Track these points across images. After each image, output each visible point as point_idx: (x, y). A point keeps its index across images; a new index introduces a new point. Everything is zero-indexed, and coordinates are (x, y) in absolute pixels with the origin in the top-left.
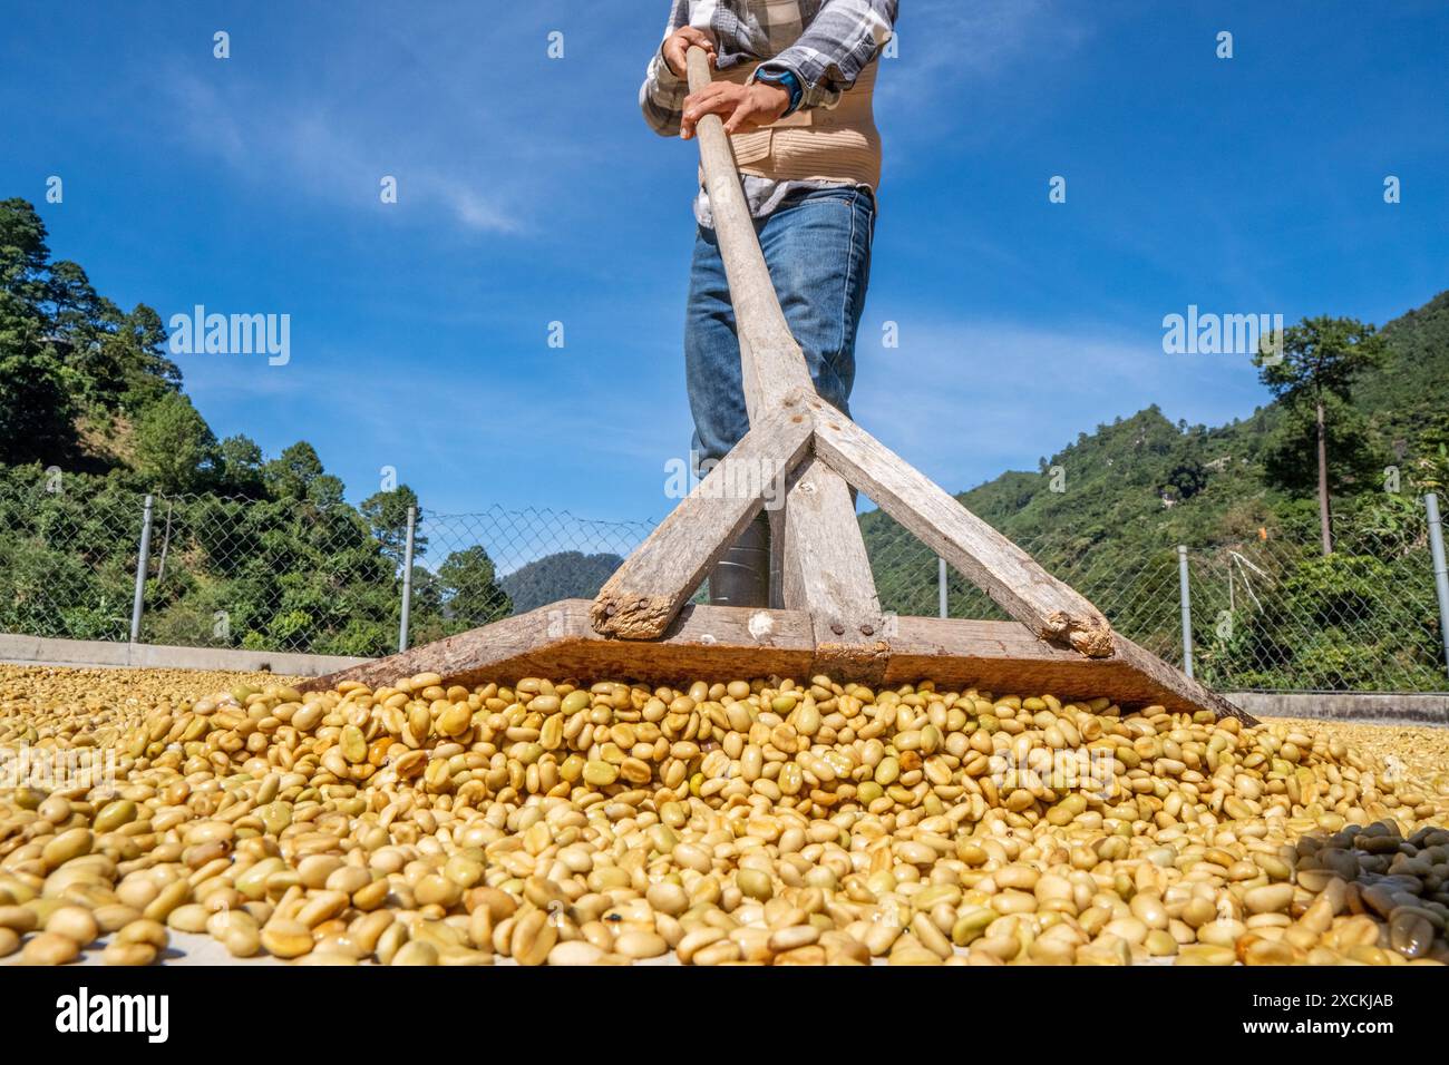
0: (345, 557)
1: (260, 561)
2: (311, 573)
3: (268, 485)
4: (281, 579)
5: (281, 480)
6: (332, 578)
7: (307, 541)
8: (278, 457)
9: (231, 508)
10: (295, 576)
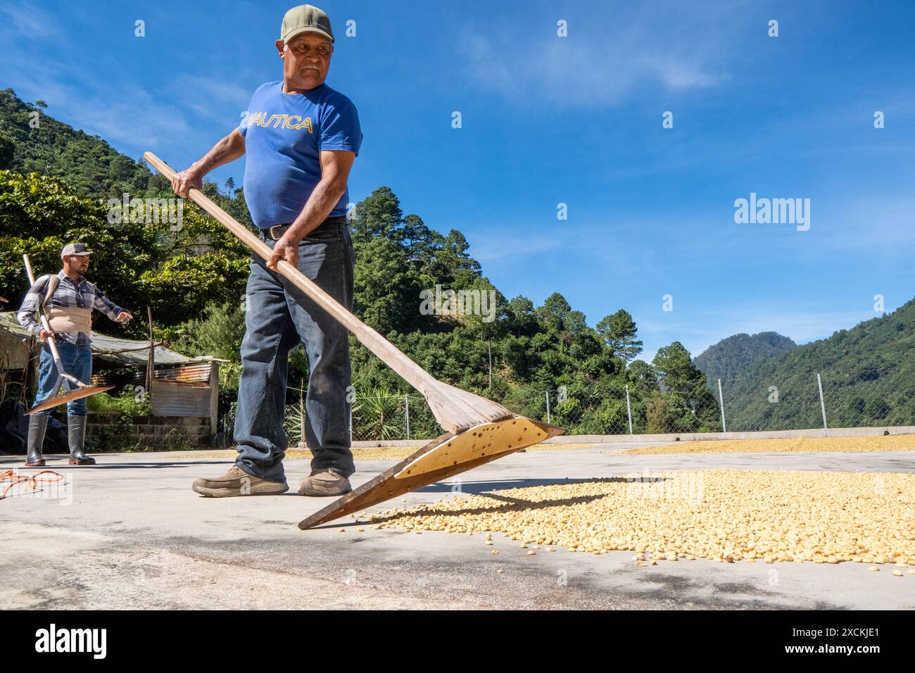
0: (593, 361)
1: (543, 370)
2: (574, 373)
3: (540, 323)
4: (558, 379)
5: (546, 319)
6: (587, 375)
7: (569, 354)
8: (542, 304)
9: (522, 340)
10: (566, 377)
